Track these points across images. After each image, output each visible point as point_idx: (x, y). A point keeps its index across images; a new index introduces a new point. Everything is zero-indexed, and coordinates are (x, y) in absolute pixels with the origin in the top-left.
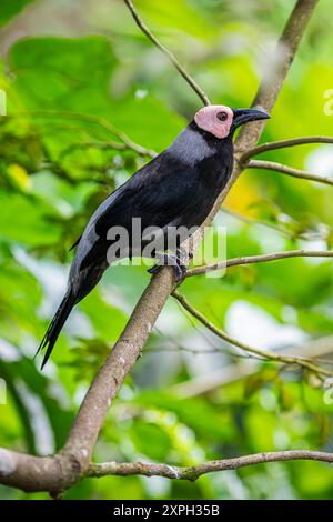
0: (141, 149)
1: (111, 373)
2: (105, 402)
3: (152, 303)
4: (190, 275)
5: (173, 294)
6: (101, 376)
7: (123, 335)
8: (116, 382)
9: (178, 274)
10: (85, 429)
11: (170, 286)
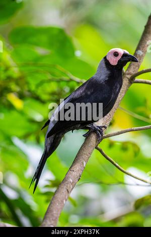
0: (78, 79)
1: (65, 187)
2: (62, 201)
3: (86, 152)
4: (105, 137)
5: (97, 148)
6: (60, 188)
7: (71, 168)
8: (68, 192)
9: (99, 137)
10: (52, 215)
11: (95, 143)
